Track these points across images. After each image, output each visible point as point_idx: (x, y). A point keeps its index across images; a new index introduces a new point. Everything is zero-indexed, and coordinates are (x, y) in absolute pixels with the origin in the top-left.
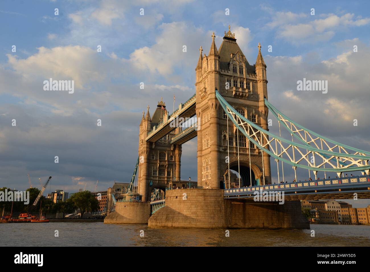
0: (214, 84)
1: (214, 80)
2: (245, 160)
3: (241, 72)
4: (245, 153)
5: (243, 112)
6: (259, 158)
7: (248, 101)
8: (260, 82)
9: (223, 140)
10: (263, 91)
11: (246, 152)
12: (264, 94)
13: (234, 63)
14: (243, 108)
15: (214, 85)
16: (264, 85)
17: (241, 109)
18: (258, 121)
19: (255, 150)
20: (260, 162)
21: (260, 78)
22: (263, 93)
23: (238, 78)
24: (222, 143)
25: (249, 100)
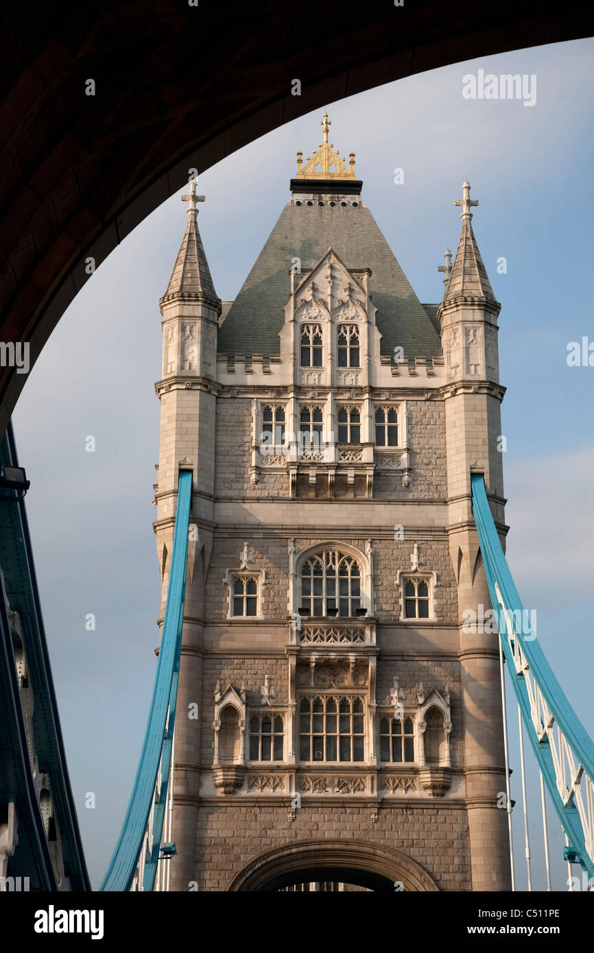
0: (173, 445)
1: (174, 425)
2: (346, 835)
3: (346, 355)
4: (352, 794)
5: (349, 569)
6: (441, 819)
7: (380, 508)
8: (454, 394)
9: (219, 732)
10: (463, 442)
11: (358, 789)
12: (468, 459)
13: (304, 318)
14: (350, 550)
15: (173, 452)
16: (475, 410)
17: (341, 555)
18: (438, 612)
19: (416, 771)
20: (442, 843)
21: (453, 371)
22: (463, 456)
23: (322, 390)
24: (216, 751)
25: (389, 502)
